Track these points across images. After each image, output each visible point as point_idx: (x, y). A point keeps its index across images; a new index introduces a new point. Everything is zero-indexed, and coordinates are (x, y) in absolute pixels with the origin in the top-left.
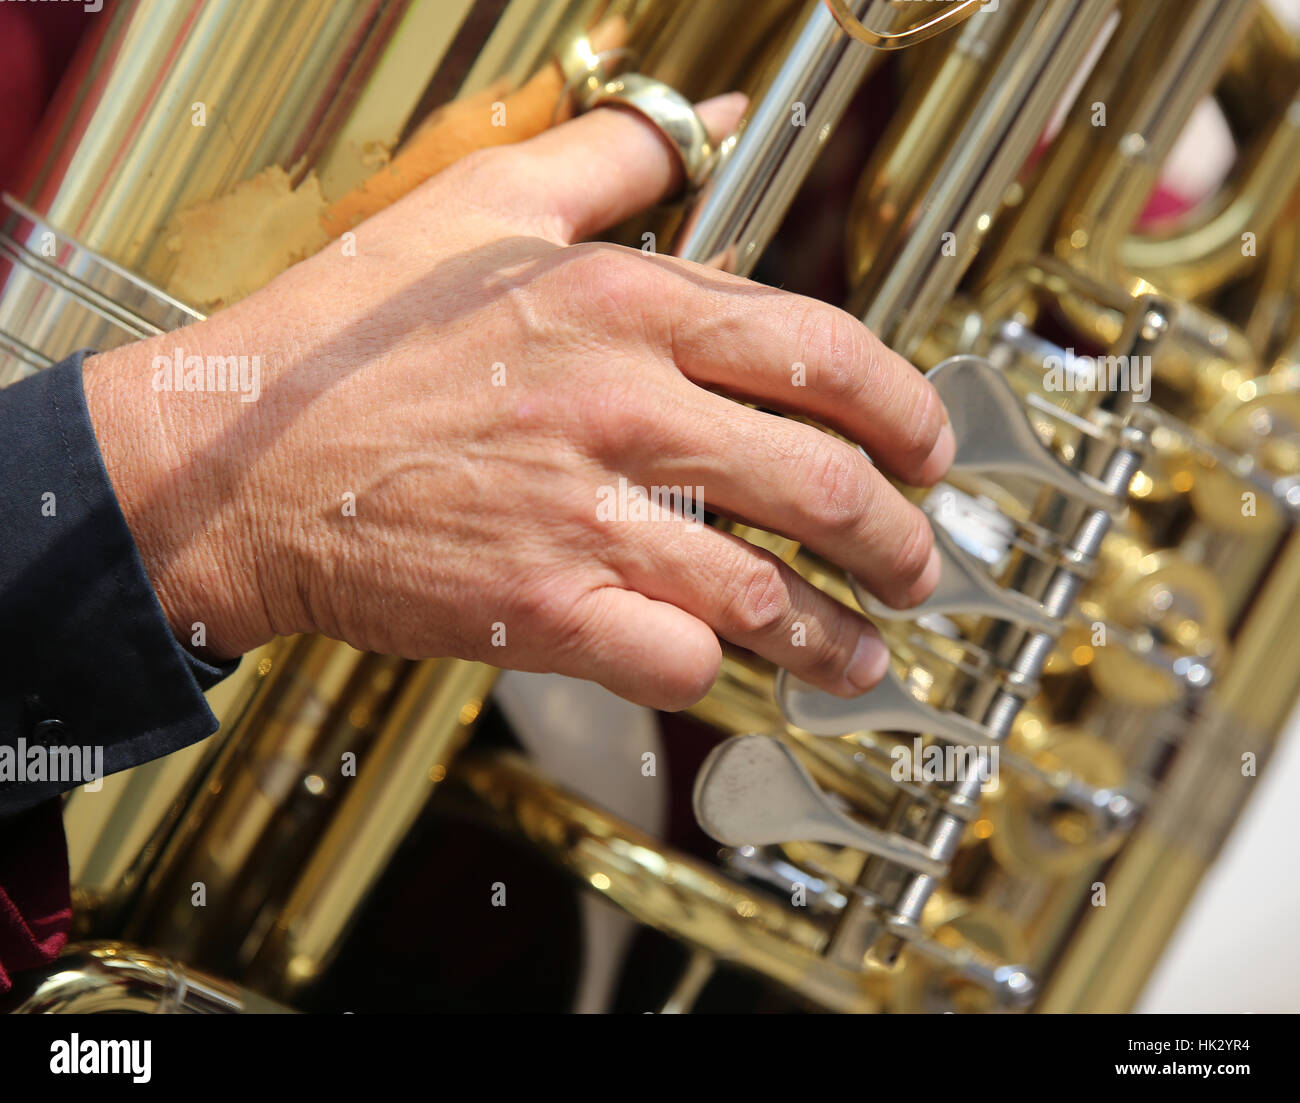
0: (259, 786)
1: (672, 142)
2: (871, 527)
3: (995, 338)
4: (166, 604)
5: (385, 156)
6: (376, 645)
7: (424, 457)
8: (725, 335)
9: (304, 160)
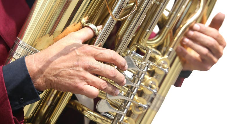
0: (47, 104)
1: (94, 31)
2: (117, 77)
3: (132, 53)
4: (35, 85)
5: (60, 33)
6: (59, 90)
7: (65, 69)
8: (101, 55)
9: (51, 33)
